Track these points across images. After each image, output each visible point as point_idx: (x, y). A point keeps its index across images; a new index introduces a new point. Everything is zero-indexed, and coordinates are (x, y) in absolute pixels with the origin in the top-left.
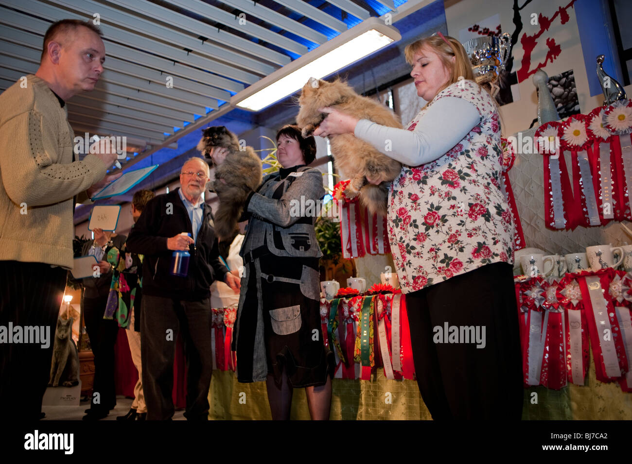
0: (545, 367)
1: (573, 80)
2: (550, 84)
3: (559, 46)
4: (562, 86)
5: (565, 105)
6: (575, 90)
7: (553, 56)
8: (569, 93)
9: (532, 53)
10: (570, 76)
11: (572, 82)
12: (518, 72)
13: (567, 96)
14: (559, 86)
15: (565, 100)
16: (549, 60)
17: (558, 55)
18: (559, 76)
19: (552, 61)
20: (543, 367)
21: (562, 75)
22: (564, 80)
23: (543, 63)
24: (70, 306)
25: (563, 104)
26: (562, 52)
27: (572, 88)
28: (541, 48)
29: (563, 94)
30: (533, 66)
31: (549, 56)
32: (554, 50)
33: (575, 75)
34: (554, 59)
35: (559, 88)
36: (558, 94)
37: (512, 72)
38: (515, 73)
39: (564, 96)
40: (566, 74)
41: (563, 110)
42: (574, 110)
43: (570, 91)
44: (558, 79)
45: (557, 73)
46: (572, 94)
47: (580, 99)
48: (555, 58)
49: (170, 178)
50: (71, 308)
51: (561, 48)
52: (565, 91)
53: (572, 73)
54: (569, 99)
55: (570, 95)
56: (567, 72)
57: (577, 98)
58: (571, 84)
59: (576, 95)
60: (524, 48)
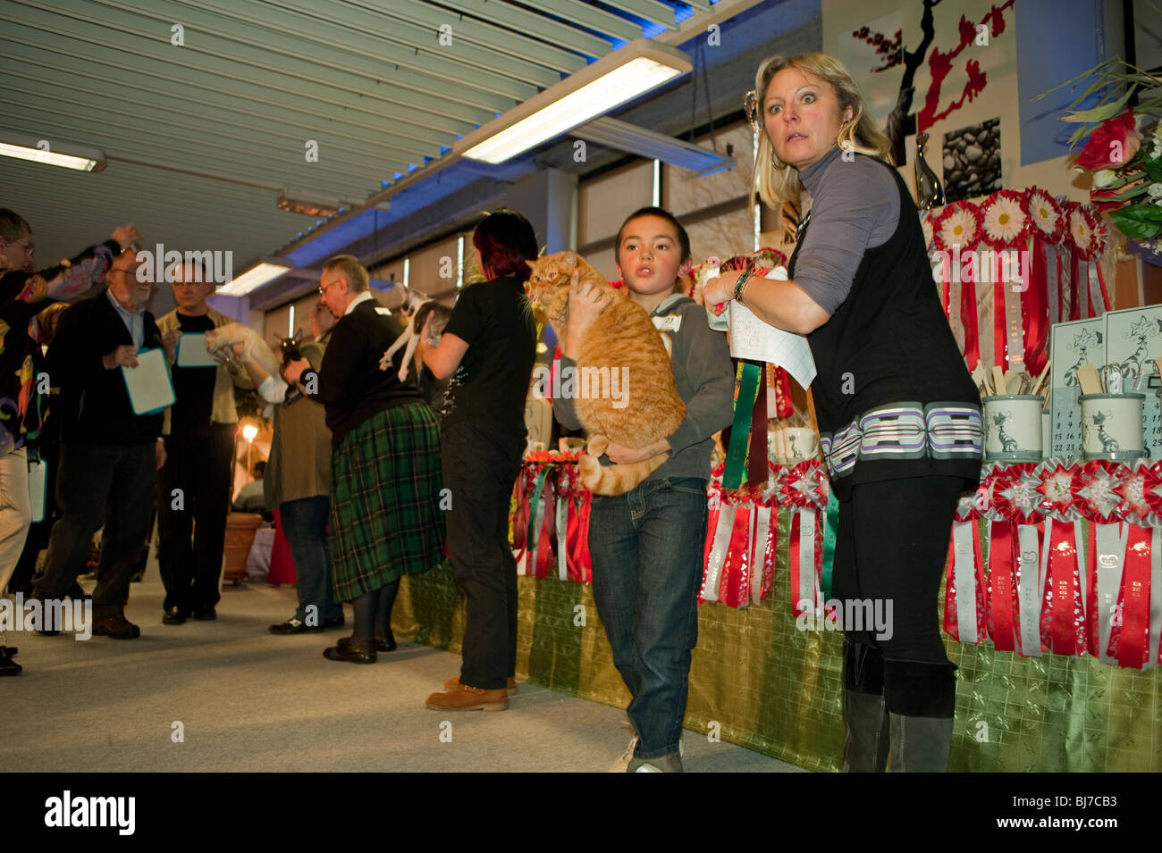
0: (725, 579)
1: (998, 135)
2: (963, 139)
3: (984, 75)
4: (980, 143)
5: (981, 176)
6: (999, 153)
7: (973, 91)
8: (989, 156)
9: (944, 83)
10: (995, 128)
11: (996, 140)
12: (919, 114)
13: (986, 162)
14: (976, 143)
15: (982, 169)
16: (967, 98)
17: (981, 90)
18: (977, 126)
19: (971, 100)
20: (722, 579)
21: (982, 125)
22: (985, 134)
23: (957, 101)
24: (253, 445)
25: (978, 175)
26: (987, 85)
27: (995, 149)
28: (958, 75)
29: (981, 158)
30: (942, 107)
31: (967, 91)
32: (977, 81)
33: (1002, 128)
34: (974, 97)
35: (977, 147)
36: (973, 158)
37: (910, 113)
38: (914, 115)
39: (981, 162)
40: (989, 124)
41: (978, 185)
42: (993, 187)
43: (992, 153)
44: (976, 132)
45: (976, 122)
46: (993, 159)
47: (1005, 168)
48: (976, 95)
49: (412, 244)
50: (254, 449)
51: (987, 79)
52: (984, 154)
53: (997, 123)
54: (988, 168)
55: (990, 161)
56: (991, 121)
57: (1000, 167)
58: (994, 141)
59: (998, 162)
60: (932, 74)
